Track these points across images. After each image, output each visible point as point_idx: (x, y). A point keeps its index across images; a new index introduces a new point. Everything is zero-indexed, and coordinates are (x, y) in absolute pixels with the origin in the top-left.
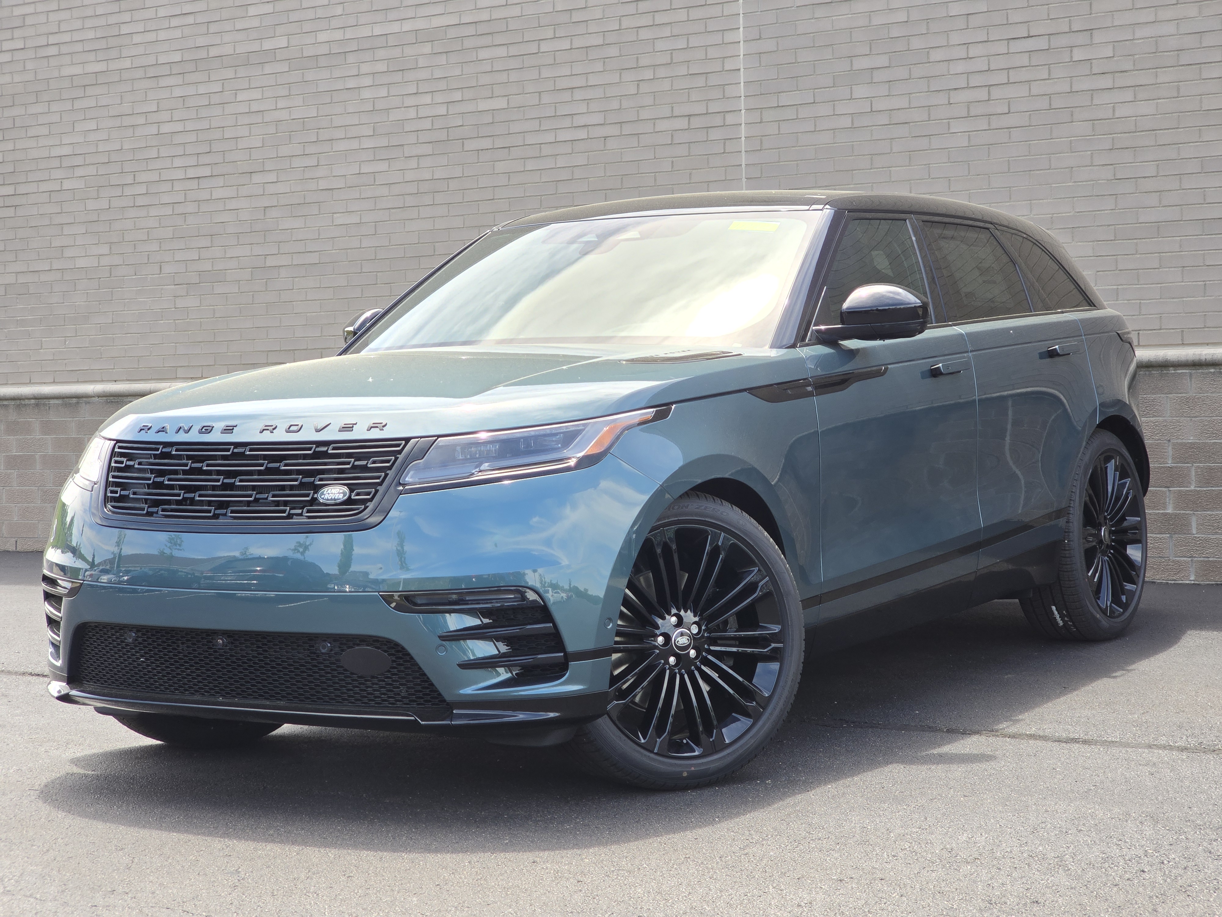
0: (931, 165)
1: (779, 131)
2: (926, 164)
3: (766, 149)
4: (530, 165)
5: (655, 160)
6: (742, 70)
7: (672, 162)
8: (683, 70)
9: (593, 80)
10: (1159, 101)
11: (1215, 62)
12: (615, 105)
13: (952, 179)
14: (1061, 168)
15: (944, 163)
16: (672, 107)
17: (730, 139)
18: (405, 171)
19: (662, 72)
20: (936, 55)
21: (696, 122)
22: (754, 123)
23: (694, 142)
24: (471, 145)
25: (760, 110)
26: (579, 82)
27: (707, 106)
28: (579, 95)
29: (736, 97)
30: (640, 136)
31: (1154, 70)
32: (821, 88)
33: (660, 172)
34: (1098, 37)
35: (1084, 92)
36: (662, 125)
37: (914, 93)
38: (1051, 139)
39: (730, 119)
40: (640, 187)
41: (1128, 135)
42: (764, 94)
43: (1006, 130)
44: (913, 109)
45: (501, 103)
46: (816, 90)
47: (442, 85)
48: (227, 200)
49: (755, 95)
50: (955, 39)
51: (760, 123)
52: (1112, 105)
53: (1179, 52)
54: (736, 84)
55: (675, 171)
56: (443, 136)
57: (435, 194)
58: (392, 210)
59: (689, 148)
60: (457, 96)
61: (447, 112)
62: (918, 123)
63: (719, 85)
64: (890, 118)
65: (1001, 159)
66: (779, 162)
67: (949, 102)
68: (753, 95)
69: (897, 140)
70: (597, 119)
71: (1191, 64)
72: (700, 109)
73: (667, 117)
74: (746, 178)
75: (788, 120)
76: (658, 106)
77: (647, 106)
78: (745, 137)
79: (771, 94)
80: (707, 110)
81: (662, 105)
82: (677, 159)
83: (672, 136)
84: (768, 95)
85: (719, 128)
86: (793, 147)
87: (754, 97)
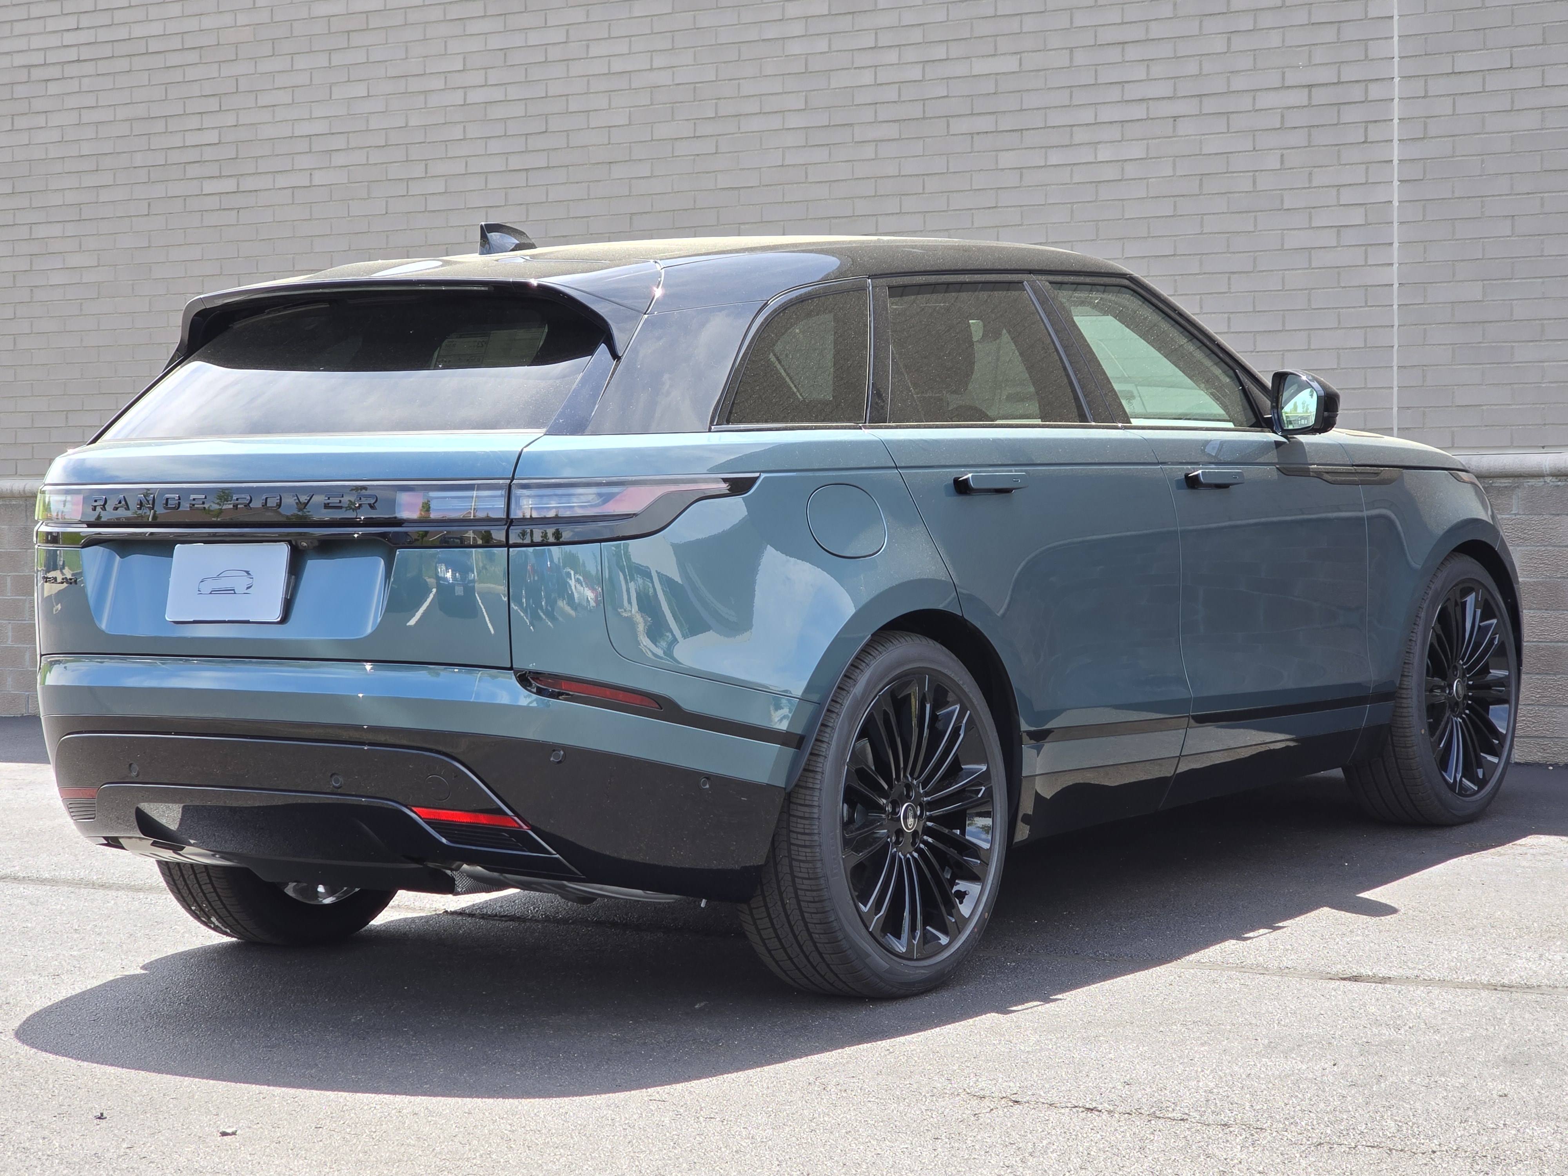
1: (1454, 110)
3: (1432, 137)
4: (1055, 158)
5: (1254, 153)
6: (1396, 18)
7: (1282, 155)
8: (1302, 17)
9: (1157, 30)
12: (1191, 68)
16: (1284, 73)
17: (1376, 122)
18: (855, 163)
19: (1267, 21)
21: (1320, 96)
22: (1413, 98)
23: (1318, 126)
24: (961, 126)
25: (1424, 78)
26: (1136, 33)
27: (1339, 71)
28: (1132, 53)
29: (1386, 58)
30: (1231, 116)
32: (1522, 46)
33: (1261, 171)
36: (1266, 100)
39: (1375, 92)
40: (1230, 193)
42: (1430, 54)
45: (1010, 64)
46: (1515, 49)
47: (916, 36)
48: (571, 203)
49: (1416, 56)
51: (1423, 97)
54: (1386, 38)
55: (1286, 169)
56: (916, 111)
57: (903, 197)
58: (833, 221)
59: (1310, 135)
60: (940, 52)
61: (923, 76)
63: (1358, 40)
66: (1453, 157)
68: (1413, 56)
70: (1163, 89)
72: (1327, 75)
73: (1275, 88)
74: (1399, 181)
75: (1468, 93)
76: (1260, 71)
77: (1243, 71)
78: (1399, 119)
79: (1442, 53)
80: (1339, 77)
81: (1267, 69)
82: (1288, 151)
83: (1283, 117)
84: (1437, 56)
85: (1357, 105)
86: (1477, 134)
87: (1414, 58)
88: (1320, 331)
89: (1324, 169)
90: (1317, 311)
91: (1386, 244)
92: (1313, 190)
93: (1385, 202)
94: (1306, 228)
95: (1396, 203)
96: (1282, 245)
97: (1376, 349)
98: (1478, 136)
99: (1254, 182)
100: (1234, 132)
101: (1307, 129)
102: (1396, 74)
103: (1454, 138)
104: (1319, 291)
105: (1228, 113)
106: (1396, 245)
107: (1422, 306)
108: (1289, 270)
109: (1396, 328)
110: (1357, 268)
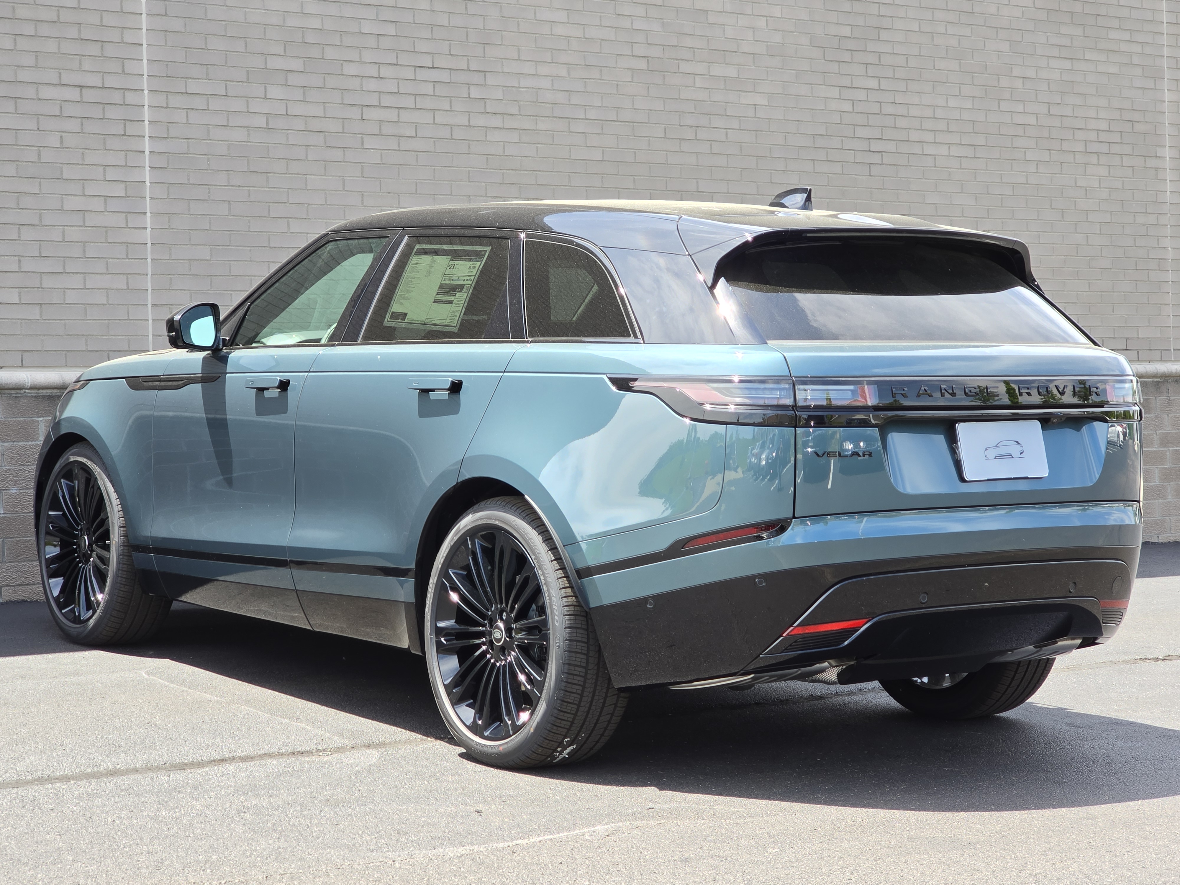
0: (345, 178)
1: (188, 120)
2: (340, 176)
3: (172, 138)
5: (38, 132)
6: (145, 46)
7: (61, 137)
8: (73, 33)
10: (538, 145)
11: (579, 119)
13: (365, 194)
14: (460, 196)
15: (357, 177)
16: (60, 73)
17: (131, 121)
19: (45, 30)
20: (351, 69)
21: (89, 95)
22: (158, 107)
23: (88, 118)
25: (165, 94)
27: (103, 79)
29: (138, 74)
30: (19, 101)
31: (534, 118)
32: (233, 81)
33: (44, 147)
34: (491, 80)
35: (479, 128)
36: (46, 93)
37: (329, 103)
38: (452, 167)
39: (130, 98)
40: (18, 161)
41: (513, 172)
42: (170, 77)
43: (413, 153)
44: (328, 119)
46: (229, 83)
50: (368, 56)
51: (165, 108)
52: (502, 143)
53: (553, 105)
54: (138, 60)
55: (64, 148)
59: (82, 124)
62: (333, 134)
63: (117, 58)
64: (306, 124)
65: (409, 180)
66: (187, 154)
67: (362, 117)
69: (312, 147)
71: (562, 118)
73: (53, 84)
74: (150, 167)
75: (197, 109)
76: (41, 69)
77: (26, 67)
78: (149, 121)
79: (178, 78)
80: (103, 83)
81: (47, 68)
82: (65, 134)
83: (61, 107)
84: (174, 79)
85: (117, 106)
86: (204, 139)
87: (158, 78)
88: (93, 275)
89: (93, 151)
90: (90, 259)
91: (141, 213)
92: (85, 166)
93: (140, 182)
94: (80, 195)
95: (148, 184)
96: (62, 206)
97: (135, 291)
98: (205, 141)
99: (39, 156)
100: (22, 114)
101: (80, 119)
102: (145, 88)
103: (188, 140)
104: (92, 244)
105: (16, 98)
106: (149, 214)
107: (168, 261)
108: (67, 226)
109: (149, 276)
110: (120, 229)
